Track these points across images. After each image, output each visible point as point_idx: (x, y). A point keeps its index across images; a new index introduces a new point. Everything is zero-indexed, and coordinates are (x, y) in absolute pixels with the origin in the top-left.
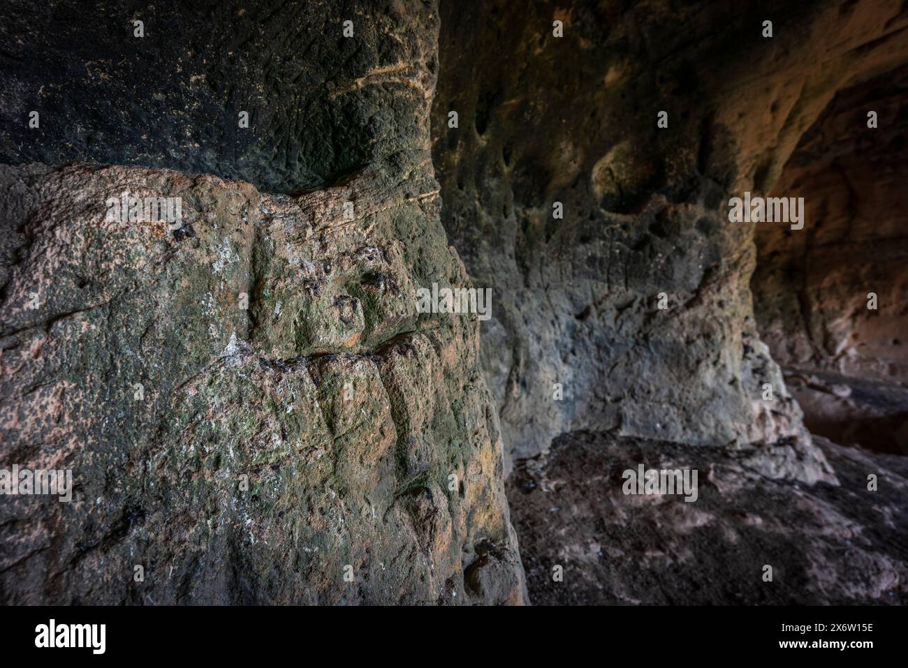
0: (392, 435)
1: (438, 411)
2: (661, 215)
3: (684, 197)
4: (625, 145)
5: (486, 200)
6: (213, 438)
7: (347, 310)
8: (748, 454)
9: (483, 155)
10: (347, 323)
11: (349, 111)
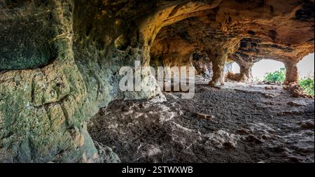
0: (64, 119)
1: (75, 112)
2: (130, 50)
3: (135, 47)
4: (121, 36)
5: (90, 50)
6: (25, 122)
7: (53, 94)
8: (151, 99)
9: (88, 41)
10: (53, 97)
11: (53, 45)
